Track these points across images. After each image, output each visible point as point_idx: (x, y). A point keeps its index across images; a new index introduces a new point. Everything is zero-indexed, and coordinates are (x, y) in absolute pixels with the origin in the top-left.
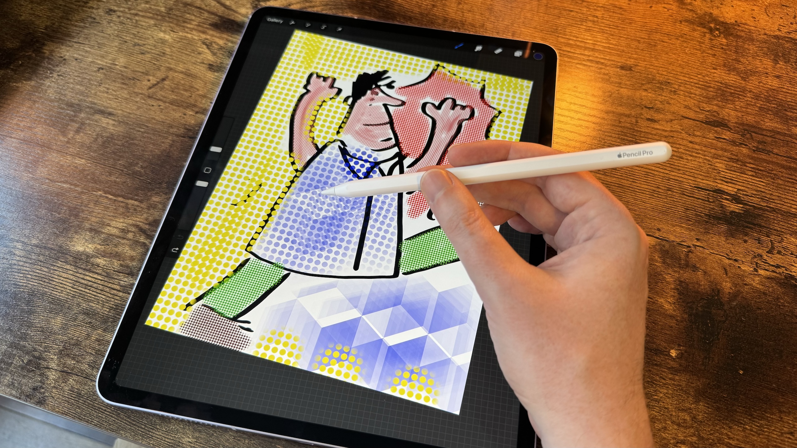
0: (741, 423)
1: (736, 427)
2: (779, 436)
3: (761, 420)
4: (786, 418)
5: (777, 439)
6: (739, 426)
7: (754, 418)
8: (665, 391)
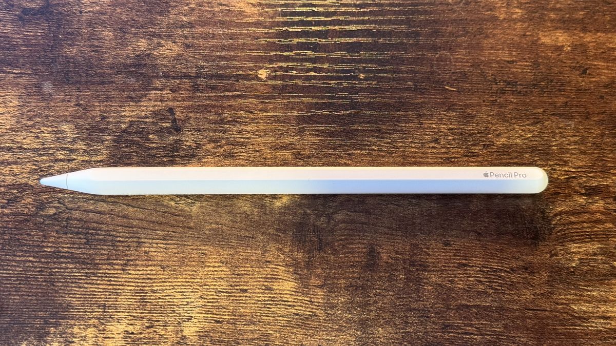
0: (367, 145)
1: (359, 151)
2: (419, 149)
3: (393, 134)
4: (426, 123)
5: (416, 153)
6: (362, 150)
7: (383, 133)
8: (255, 128)
